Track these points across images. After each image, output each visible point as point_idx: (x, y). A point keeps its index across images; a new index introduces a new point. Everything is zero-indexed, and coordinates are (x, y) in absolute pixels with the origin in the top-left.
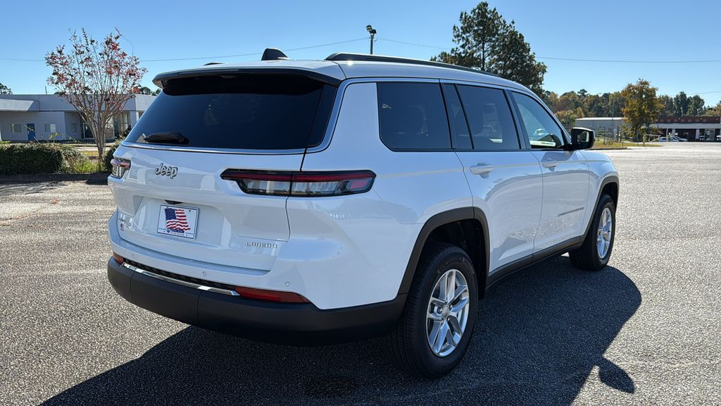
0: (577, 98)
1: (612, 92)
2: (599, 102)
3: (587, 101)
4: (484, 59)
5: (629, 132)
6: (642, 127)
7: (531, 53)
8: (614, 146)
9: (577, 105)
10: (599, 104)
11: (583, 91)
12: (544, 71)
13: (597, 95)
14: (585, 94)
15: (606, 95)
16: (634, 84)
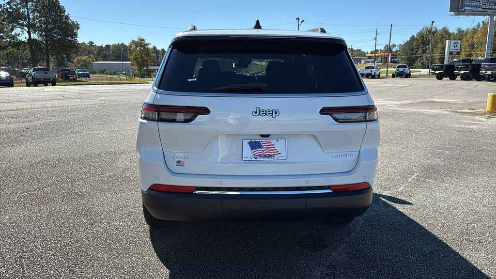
0: (88, 47)
1: (111, 44)
2: (103, 51)
3: (95, 50)
4: (28, 15)
5: (136, 72)
6: (145, 68)
7: (66, 14)
8: (135, 81)
9: (90, 52)
10: (104, 52)
11: (91, 43)
12: (78, 28)
13: (102, 46)
14: (93, 45)
15: (108, 46)
16: (136, 40)
